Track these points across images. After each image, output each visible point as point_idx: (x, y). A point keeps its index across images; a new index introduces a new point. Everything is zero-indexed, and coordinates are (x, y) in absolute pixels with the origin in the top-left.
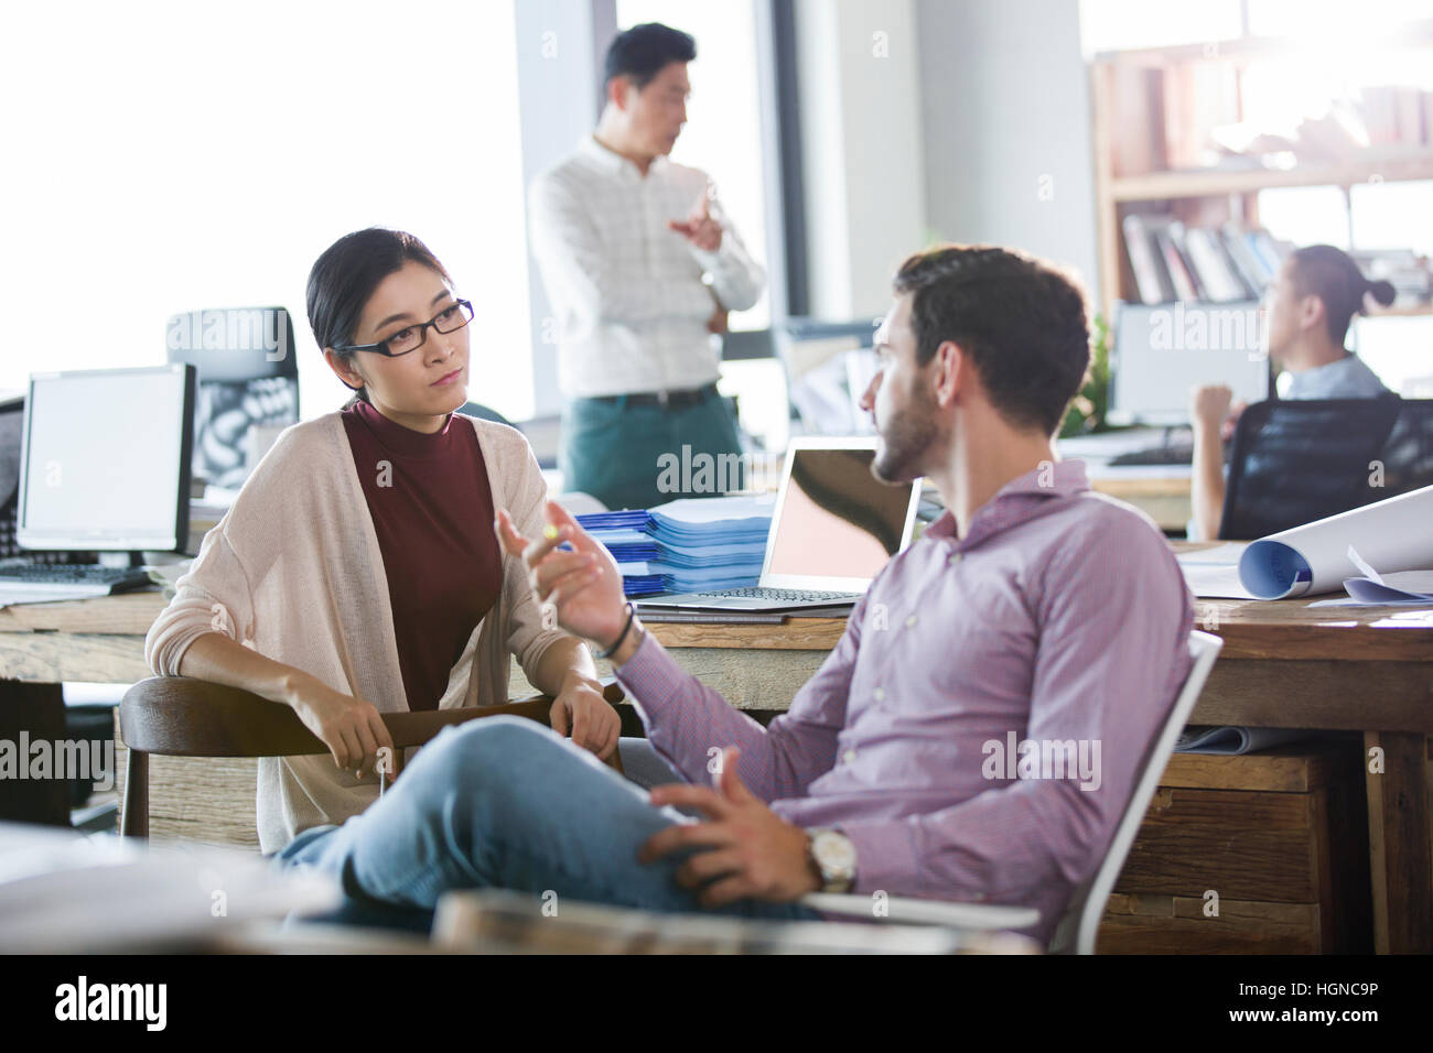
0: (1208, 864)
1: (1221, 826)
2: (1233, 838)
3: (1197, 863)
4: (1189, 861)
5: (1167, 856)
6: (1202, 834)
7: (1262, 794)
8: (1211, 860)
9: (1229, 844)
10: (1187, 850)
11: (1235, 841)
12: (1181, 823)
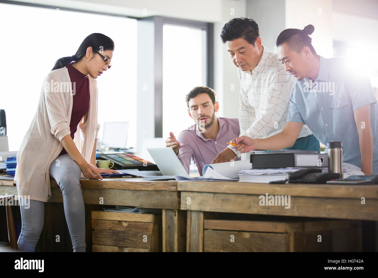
0: (135, 240)
1: (138, 231)
2: (140, 233)
3: (133, 239)
4: (131, 239)
5: (127, 238)
6: (134, 233)
7: (146, 223)
8: (135, 239)
9: (139, 235)
10: (131, 236)
11: (141, 234)
12: (129, 230)
